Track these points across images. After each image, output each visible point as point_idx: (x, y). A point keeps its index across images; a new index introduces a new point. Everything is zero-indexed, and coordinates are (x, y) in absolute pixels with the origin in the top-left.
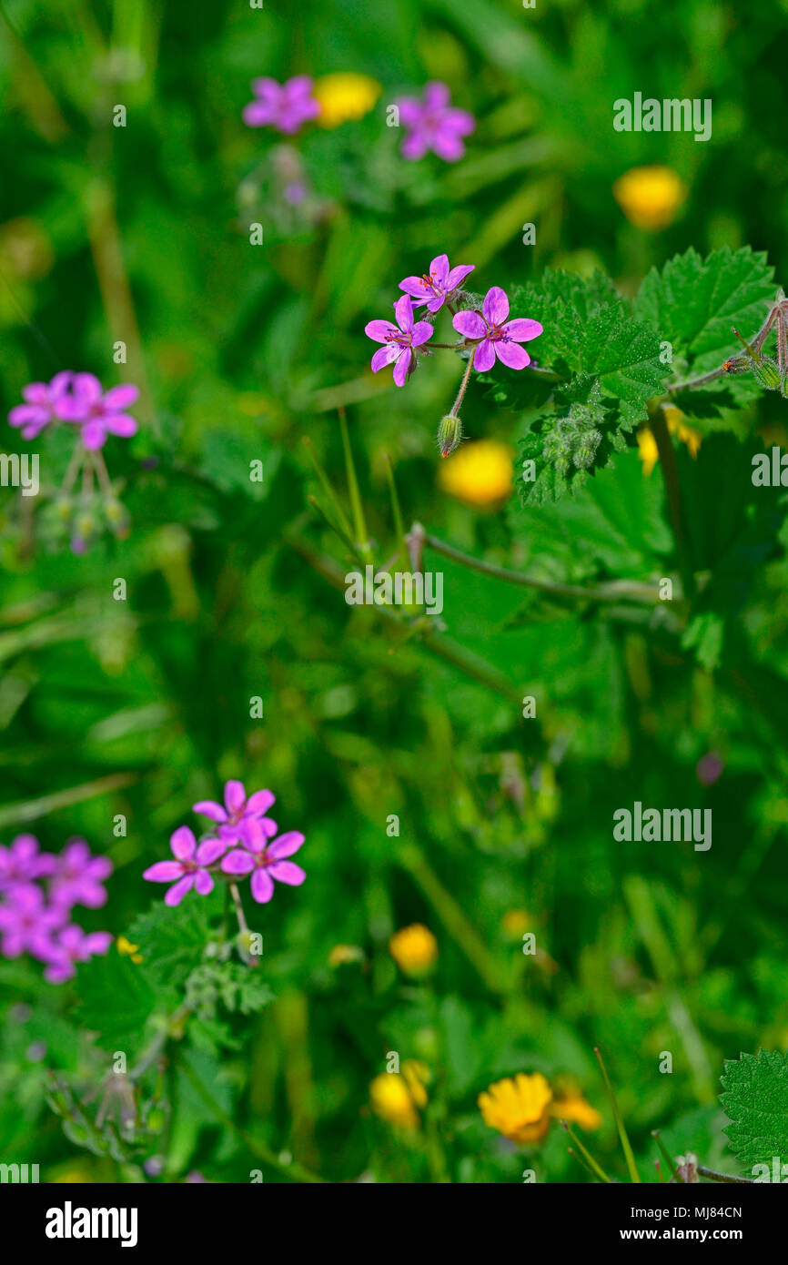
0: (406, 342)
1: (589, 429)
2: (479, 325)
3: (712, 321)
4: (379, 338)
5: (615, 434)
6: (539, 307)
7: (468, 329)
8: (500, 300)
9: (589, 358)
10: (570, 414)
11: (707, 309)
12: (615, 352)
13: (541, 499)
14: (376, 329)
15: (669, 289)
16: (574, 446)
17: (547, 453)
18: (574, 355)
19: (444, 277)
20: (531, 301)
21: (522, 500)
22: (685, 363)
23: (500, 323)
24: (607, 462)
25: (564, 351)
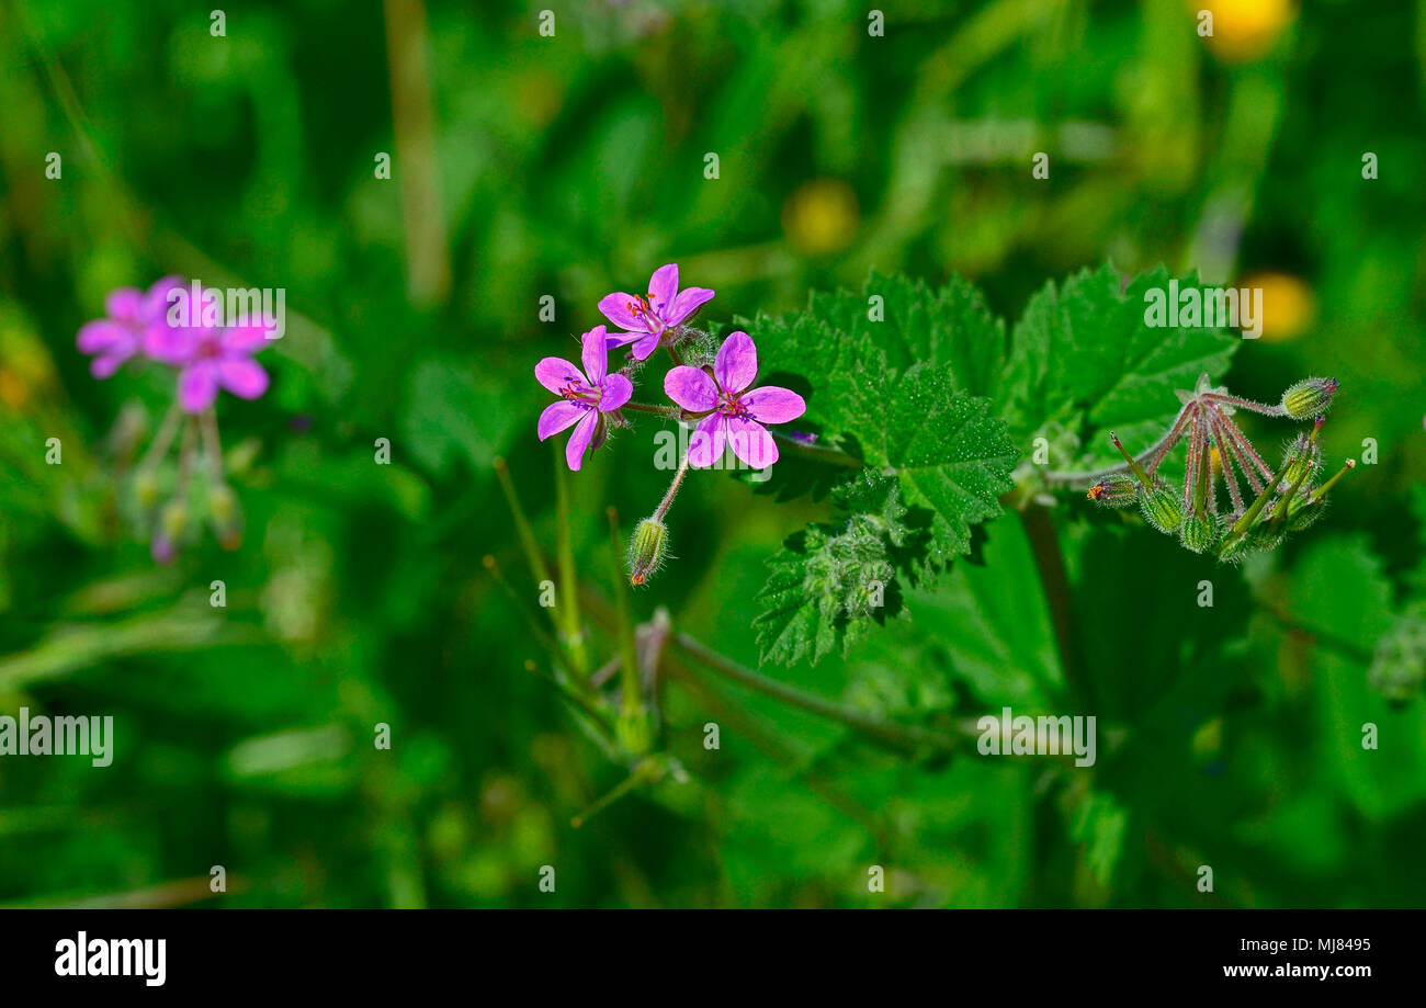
0: (593, 401)
1: (875, 558)
2: (706, 389)
3: (1129, 378)
4: (554, 386)
5: (922, 564)
6: (832, 347)
7: (688, 394)
8: (744, 353)
9: (898, 438)
10: (849, 530)
11: (1122, 359)
12: (937, 438)
13: (791, 654)
14: (551, 371)
15: (1067, 319)
16: (848, 582)
17: (810, 583)
18: (877, 430)
19: (668, 299)
20: (821, 336)
21: (762, 653)
22: (1076, 441)
23: (740, 389)
24: (901, 609)
25: (862, 419)
